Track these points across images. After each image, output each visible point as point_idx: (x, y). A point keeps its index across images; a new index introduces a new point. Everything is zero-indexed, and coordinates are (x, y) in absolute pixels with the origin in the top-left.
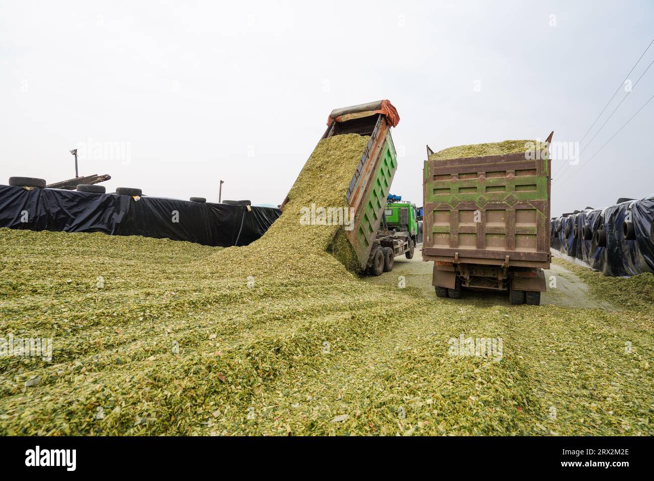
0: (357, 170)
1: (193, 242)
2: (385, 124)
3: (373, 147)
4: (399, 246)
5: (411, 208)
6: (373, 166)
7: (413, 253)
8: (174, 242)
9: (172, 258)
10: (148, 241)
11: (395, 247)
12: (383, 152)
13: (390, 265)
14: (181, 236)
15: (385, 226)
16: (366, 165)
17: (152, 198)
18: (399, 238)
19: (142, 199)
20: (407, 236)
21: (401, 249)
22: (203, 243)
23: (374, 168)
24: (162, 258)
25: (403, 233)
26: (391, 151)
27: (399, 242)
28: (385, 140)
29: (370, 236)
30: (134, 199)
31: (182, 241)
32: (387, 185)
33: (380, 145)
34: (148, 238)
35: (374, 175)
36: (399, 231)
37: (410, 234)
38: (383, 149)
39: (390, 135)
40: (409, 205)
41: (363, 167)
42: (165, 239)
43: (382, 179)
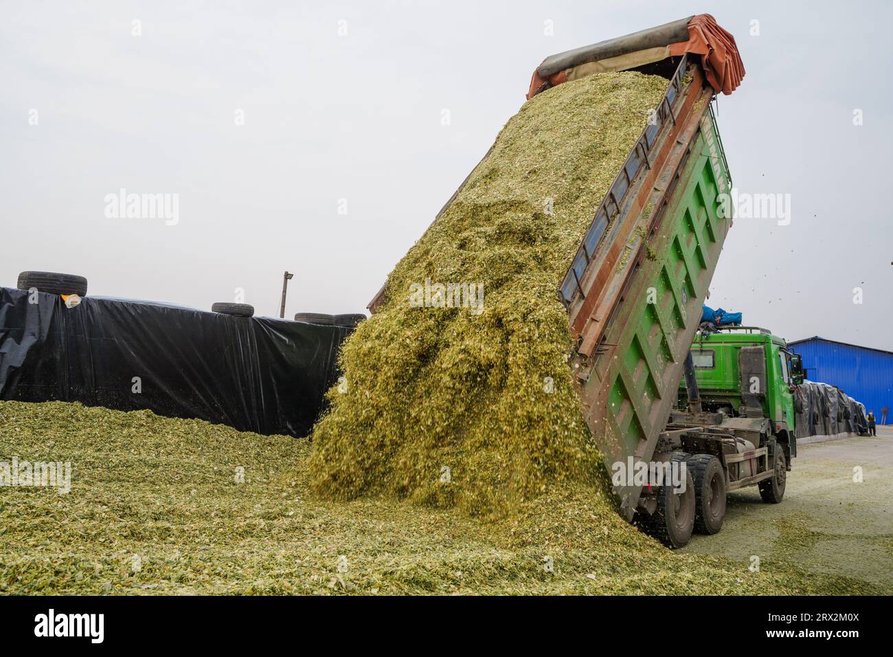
0: (611, 195)
1: (215, 421)
2: (698, 83)
3: (663, 141)
4: (740, 458)
5: (774, 348)
6: (660, 194)
7: (782, 484)
8: (164, 420)
9: (155, 466)
10: (94, 417)
11: (729, 459)
12: (691, 162)
13: (715, 513)
14: (184, 403)
15: (694, 396)
16: (639, 185)
17: (112, 303)
18: (737, 433)
19: (87, 304)
20: (763, 431)
21: (745, 469)
22: (241, 424)
23: (665, 203)
24: (128, 465)
25: (749, 420)
26: (717, 169)
27: (739, 446)
28: (699, 130)
29: (650, 409)
30: (63, 301)
31: (185, 417)
32: (702, 265)
33: (686, 138)
34: (97, 410)
35: (664, 224)
36: (737, 415)
37: (772, 423)
38: (693, 156)
39: (713, 118)
40: (767, 337)
41: (631, 190)
42: (141, 414)
43: (688, 242)
